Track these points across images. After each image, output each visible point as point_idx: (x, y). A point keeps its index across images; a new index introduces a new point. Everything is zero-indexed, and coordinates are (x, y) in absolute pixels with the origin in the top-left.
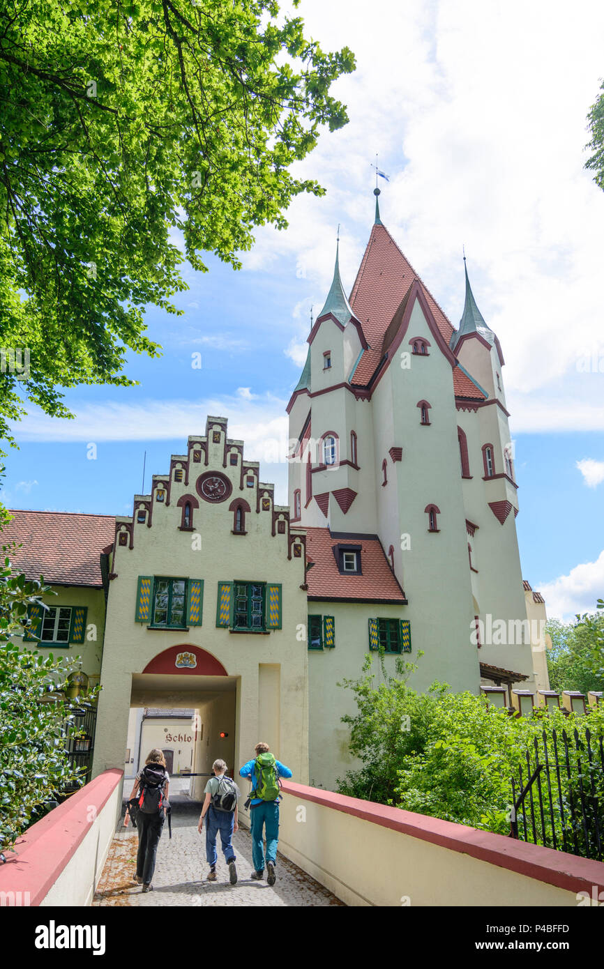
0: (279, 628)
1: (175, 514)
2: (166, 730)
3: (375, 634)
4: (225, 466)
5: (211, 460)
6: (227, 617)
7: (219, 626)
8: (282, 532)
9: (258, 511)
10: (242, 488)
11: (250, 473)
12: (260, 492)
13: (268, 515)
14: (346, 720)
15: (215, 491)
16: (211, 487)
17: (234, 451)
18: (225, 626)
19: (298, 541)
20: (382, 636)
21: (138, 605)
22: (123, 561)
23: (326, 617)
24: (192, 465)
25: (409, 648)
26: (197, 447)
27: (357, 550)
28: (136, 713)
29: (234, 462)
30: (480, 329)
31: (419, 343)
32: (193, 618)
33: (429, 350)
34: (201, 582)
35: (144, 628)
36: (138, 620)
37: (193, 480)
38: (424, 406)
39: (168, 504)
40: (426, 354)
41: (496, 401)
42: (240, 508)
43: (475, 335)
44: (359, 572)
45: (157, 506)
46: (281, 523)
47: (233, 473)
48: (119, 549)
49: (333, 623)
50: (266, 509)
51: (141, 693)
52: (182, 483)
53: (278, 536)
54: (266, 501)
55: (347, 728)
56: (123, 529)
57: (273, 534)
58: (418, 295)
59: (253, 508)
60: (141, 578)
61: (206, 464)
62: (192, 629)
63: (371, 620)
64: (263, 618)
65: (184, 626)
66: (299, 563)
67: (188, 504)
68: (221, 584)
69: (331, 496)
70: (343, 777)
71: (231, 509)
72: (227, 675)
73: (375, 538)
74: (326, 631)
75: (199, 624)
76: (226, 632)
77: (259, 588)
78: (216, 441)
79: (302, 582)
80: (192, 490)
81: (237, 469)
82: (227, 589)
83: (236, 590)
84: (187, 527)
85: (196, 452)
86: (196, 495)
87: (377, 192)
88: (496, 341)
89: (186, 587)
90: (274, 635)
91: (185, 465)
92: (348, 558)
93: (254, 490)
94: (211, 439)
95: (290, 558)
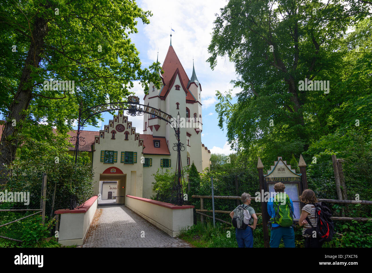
0: (136, 163)
1: (110, 135)
2: (110, 186)
3: (162, 163)
4: (123, 123)
5: (119, 121)
6: (123, 160)
7: (121, 162)
8: (137, 139)
9: (131, 134)
10: (127, 128)
11: (130, 125)
12: (132, 130)
13: (134, 135)
14: (153, 183)
15: (120, 129)
16: (119, 128)
17: (125, 119)
18: (123, 162)
19: (141, 142)
20: (164, 163)
21: (101, 157)
22: (97, 147)
23: (150, 159)
24: (115, 122)
25: (170, 166)
26: (116, 118)
27: (159, 141)
28: (101, 182)
29: (125, 122)
30: (196, 81)
31: (178, 87)
32: (115, 161)
33: (180, 88)
34: (117, 152)
35: (103, 163)
36: (101, 161)
37: (115, 127)
38: (178, 104)
39: (108, 132)
40: (179, 90)
41: (198, 102)
42: (127, 134)
43: (194, 83)
44: (159, 147)
45: (105, 133)
46: (137, 137)
47: (125, 125)
48: (96, 144)
49: (152, 160)
50: (133, 134)
51: (102, 178)
52: (112, 127)
53: (136, 140)
54: (134, 132)
55: (153, 185)
56: (97, 139)
57: (135, 140)
58: (178, 73)
59: (130, 134)
60: (102, 151)
61: (118, 122)
62: (114, 163)
63: (161, 159)
64: (132, 160)
65: (113, 163)
66: (141, 147)
67: (114, 132)
68: (122, 152)
69: (153, 126)
70: (152, 196)
71: (124, 134)
72: (123, 173)
73: (164, 138)
74: (150, 162)
75: (116, 162)
76: (123, 164)
77: (132, 153)
78: (121, 116)
79: (142, 152)
80: (114, 129)
81: (126, 124)
82: (123, 154)
83: (126, 154)
84: (113, 138)
85: (115, 119)
86: (116, 130)
87: (171, 36)
88: (200, 84)
89: (113, 153)
90: (135, 164)
91: (113, 122)
92: (157, 143)
93: (131, 129)
94: (119, 116)
95: (139, 146)
